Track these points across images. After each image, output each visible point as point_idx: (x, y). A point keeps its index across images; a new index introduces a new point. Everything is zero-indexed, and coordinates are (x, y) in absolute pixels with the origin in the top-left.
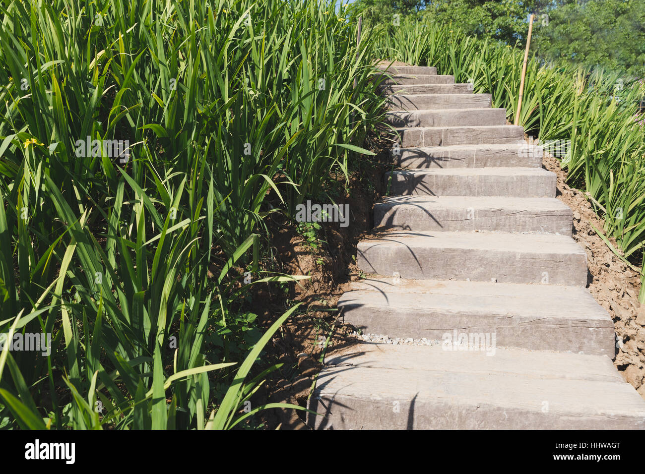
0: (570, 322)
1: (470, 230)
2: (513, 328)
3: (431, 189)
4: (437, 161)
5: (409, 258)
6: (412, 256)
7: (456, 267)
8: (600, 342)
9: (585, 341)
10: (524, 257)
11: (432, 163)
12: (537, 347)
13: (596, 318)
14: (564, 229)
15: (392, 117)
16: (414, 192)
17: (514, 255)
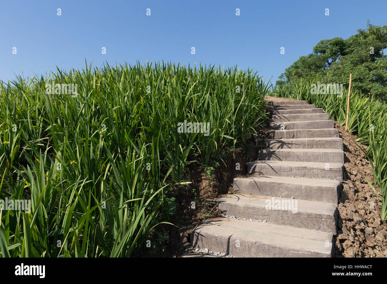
0: (313, 215)
1: (291, 176)
2: (288, 216)
3: (280, 158)
4: (287, 145)
5: (255, 186)
6: (256, 185)
7: (275, 191)
8: (328, 226)
9: (321, 225)
10: (306, 187)
11: (285, 146)
12: (299, 227)
13: (325, 214)
14: (338, 178)
15: (273, 125)
16: (271, 158)
17: (302, 186)
